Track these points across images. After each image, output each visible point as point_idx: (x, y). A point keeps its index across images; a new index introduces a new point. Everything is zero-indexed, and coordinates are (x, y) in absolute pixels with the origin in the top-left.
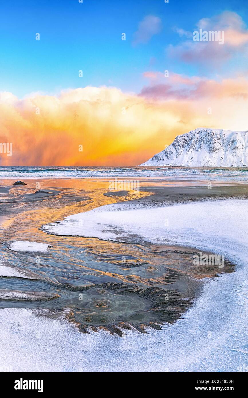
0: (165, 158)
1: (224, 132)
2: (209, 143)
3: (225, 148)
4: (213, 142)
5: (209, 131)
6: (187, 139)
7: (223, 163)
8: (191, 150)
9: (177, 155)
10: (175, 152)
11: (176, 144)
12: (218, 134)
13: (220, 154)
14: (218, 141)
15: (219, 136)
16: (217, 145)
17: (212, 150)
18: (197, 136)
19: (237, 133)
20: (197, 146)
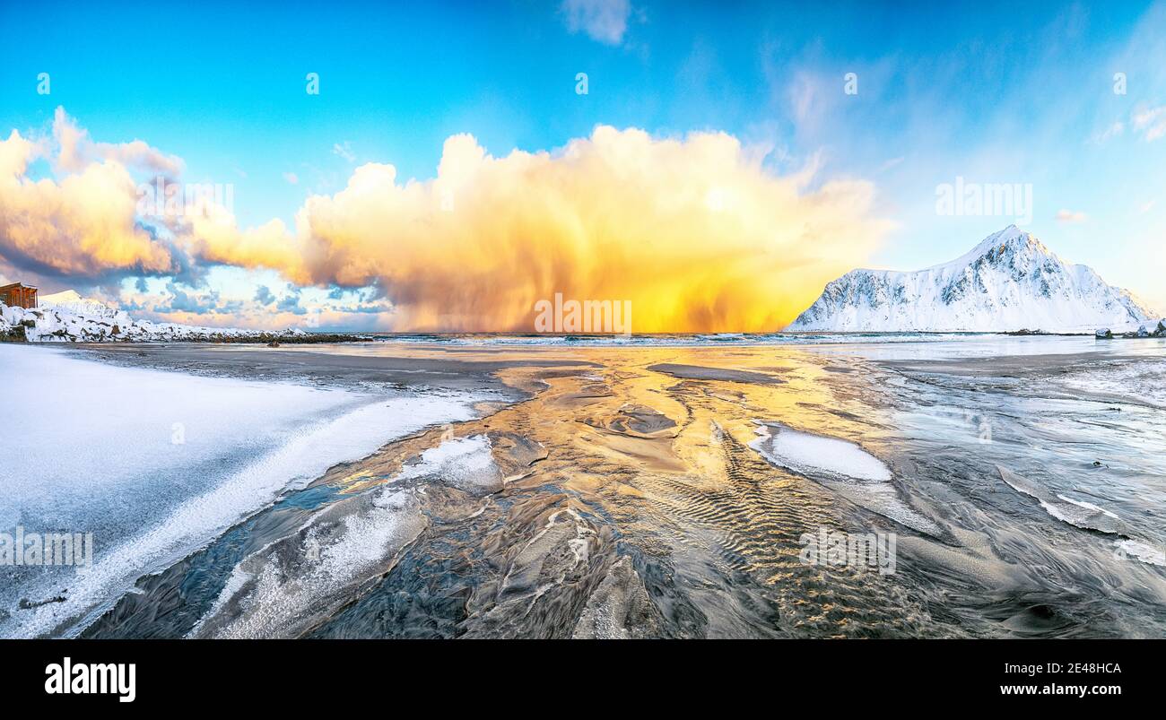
0: (813, 319)
1: (889, 275)
2: (870, 293)
3: (890, 301)
4: (875, 291)
5: (869, 274)
6: (840, 287)
7: (887, 327)
8: (847, 305)
9: (830, 313)
10: (826, 309)
11: (827, 295)
12: (881, 278)
13: (883, 310)
14: (882, 290)
15: (882, 282)
16: (880, 297)
17: (874, 305)
18: (854, 283)
19: (905, 276)
20: (854, 299)
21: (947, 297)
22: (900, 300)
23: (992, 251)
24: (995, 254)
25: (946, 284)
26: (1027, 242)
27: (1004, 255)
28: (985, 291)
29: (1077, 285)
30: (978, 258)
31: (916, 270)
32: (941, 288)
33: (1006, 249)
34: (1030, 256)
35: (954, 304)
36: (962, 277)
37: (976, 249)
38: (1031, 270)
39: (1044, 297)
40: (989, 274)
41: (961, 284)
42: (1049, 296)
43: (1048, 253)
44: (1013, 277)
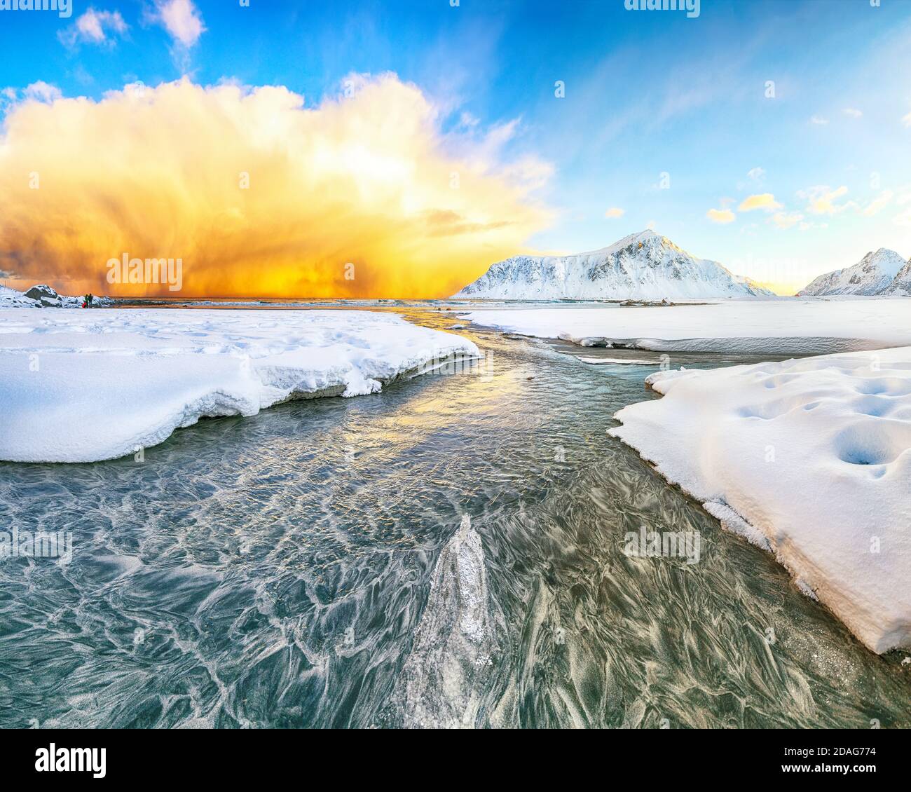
0: (476, 289)
2: (527, 273)
3: (543, 278)
4: (532, 272)
5: (528, 259)
6: (503, 268)
7: (538, 296)
8: (507, 281)
9: (490, 286)
10: (488, 283)
11: (491, 273)
12: (539, 262)
13: (537, 285)
14: (538, 270)
15: (539, 265)
16: (535, 276)
17: (529, 281)
18: (515, 265)
19: (556, 259)
20: (513, 276)
21: (593, 275)
22: (552, 277)
23: (631, 246)
24: (633, 249)
25: (591, 266)
26: (662, 242)
27: (641, 249)
28: (625, 273)
29: (704, 273)
30: (619, 250)
31: (566, 255)
32: (587, 269)
33: (643, 245)
34: (663, 251)
35: (598, 281)
36: (605, 263)
37: (617, 244)
38: (665, 260)
39: (675, 280)
40: (627, 262)
41: (605, 267)
42: (680, 279)
43: (680, 251)
44: (649, 265)
